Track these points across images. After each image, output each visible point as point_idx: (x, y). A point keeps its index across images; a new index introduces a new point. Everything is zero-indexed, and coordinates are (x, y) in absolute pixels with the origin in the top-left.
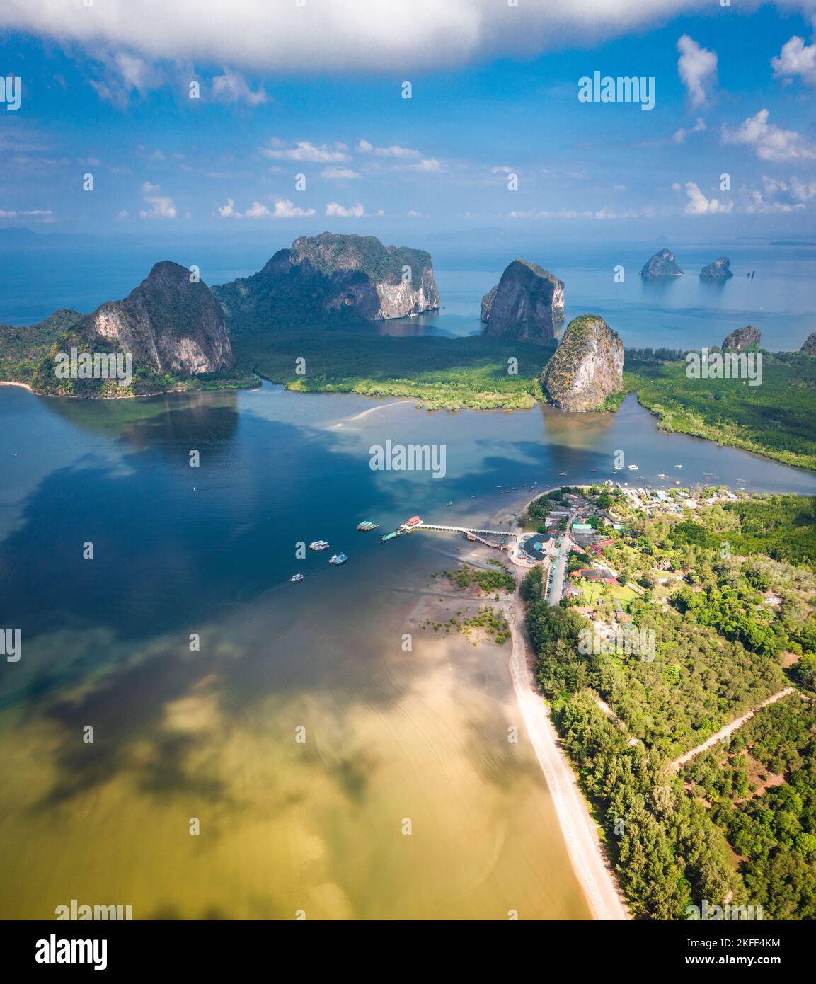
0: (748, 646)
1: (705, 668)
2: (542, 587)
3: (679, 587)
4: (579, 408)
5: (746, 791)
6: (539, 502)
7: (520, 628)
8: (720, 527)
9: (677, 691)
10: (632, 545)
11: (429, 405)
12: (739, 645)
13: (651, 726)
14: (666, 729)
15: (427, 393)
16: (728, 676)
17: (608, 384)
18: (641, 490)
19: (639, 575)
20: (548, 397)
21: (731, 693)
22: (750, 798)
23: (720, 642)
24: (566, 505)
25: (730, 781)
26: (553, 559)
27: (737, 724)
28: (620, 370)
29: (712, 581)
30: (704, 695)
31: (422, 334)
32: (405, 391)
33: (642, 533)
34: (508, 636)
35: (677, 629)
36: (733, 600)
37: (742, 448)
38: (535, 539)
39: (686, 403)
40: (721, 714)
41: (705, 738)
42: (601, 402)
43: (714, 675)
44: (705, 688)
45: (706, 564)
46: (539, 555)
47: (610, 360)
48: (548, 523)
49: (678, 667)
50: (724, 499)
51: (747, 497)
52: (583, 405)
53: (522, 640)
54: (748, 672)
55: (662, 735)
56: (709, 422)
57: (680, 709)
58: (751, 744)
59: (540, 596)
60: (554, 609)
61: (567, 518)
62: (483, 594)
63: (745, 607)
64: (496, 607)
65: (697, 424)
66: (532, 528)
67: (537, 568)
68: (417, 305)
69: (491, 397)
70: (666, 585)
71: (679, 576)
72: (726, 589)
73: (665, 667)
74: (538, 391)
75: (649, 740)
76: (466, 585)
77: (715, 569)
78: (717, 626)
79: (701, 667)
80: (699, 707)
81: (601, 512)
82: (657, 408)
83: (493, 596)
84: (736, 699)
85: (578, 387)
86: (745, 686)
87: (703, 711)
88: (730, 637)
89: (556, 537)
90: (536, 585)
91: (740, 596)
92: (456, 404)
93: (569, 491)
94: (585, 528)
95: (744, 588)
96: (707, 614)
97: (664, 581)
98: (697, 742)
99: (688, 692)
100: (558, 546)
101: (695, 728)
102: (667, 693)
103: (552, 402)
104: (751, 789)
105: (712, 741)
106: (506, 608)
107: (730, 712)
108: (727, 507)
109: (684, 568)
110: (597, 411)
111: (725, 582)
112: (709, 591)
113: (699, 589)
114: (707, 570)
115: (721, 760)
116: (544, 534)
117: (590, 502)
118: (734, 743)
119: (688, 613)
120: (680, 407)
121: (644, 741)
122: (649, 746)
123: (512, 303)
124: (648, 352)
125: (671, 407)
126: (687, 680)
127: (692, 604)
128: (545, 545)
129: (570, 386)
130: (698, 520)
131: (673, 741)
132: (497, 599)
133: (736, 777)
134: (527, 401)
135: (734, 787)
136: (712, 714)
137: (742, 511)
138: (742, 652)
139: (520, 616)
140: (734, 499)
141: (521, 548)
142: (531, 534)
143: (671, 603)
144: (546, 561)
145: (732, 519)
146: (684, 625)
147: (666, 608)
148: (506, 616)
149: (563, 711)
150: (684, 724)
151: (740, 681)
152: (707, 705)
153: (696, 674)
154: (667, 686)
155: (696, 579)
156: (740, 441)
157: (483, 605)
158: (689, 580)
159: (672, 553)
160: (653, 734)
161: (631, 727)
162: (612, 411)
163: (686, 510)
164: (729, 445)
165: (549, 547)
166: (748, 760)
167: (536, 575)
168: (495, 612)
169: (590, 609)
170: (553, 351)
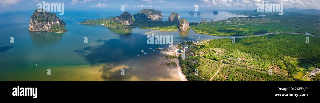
0: (216, 60)
1: (211, 65)
2: (182, 57)
3: (204, 54)
4: (184, 31)
5: (223, 79)
6: (179, 44)
7: (178, 64)
8: (207, 45)
9: (208, 69)
10: (195, 49)
11: (161, 31)
12: (215, 60)
13: (205, 75)
14: (208, 75)
15: (161, 29)
16: (215, 65)
17: (188, 27)
18: (195, 41)
19: (197, 54)
20: (179, 29)
21: (216, 67)
22: (224, 80)
23: (212, 61)
24: (184, 45)
25: (220, 79)
26: (183, 53)
27: (218, 71)
28: (189, 25)
29: (208, 52)
30: (212, 69)
31: (160, 21)
32: (158, 29)
33: (196, 47)
34: (176, 65)
35: (205, 60)
36: (212, 55)
37: (207, 34)
38: (180, 50)
39: (199, 29)
40: (216, 70)
41: (215, 74)
42: (187, 30)
43: (213, 65)
44: (212, 68)
45: (207, 50)
46: (181, 52)
47: (187, 24)
48: (181, 47)
49: (207, 66)
50: (207, 41)
51: (210, 41)
52: (184, 30)
53: (179, 66)
54: (217, 64)
55: (208, 76)
56: (202, 31)
57: (209, 71)
58: (221, 73)
59: (182, 59)
60: (184, 60)
61: (184, 46)
62: (171, 59)
63: (214, 55)
64: (174, 61)
65: (201, 32)
66: (179, 48)
67: (180, 54)
68: (159, 18)
69: (171, 30)
70: (202, 54)
71: (203, 53)
72: (210, 53)
73: (205, 66)
74: (178, 28)
75: (206, 77)
76: (168, 58)
77: (208, 51)
78: (211, 59)
79: (210, 65)
80: (212, 70)
81: (189, 45)
82: (195, 30)
83: (173, 59)
84: (217, 68)
85: (183, 28)
86: (218, 66)
87: (213, 71)
88: (213, 60)
89: (183, 49)
90: (181, 57)
91: (213, 54)
92: (165, 31)
93: (184, 42)
94: (187, 48)
95: (213, 53)
96: (209, 57)
97: (201, 54)
98: (213, 75)
99: (209, 69)
100: (183, 51)
101: (212, 73)
102: (206, 70)
103: (180, 30)
104: (224, 79)
105: (216, 74)
106: (176, 61)
107: (217, 70)
108: (207, 42)
109: (204, 52)
110: (187, 31)
111: (210, 52)
112: (208, 54)
113: (207, 54)
114: (207, 51)
115: (218, 76)
116: (181, 49)
117: (187, 44)
118: (219, 74)
119: (206, 58)
120: (198, 30)
121: (205, 77)
122: (206, 78)
123: (173, 17)
124: (192, 23)
125: (197, 30)
126: (209, 67)
127: (206, 56)
128: (181, 51)
129: (182, 28)
130: (204, 44)
131: (210, 76)
132: (174, 60)
133: (221, 78)
134: (176, 30)
135: (221, 79)
136: (214, 71)
137: (210, 42)
138: (215, 61)
139: (178, 62)
140: (208, 41)
141: (177, 51)
142: (179, 49)
143: (203, 57)
144: (182, 53)
145: (208, 44)
146: (206, 59)
147: (202, 58)
148: (176, 62)
149: (188, 76)
150: (210, 73)
151: (217, 65)
152: (213, 70)
153: (210, 66)
154: (206, 69)
155: (206, 53)
156: (207, 33)
157: (171, 61)
158: (205, 53)
159: (201, 50)
160: (206, 76)
161: (202, 76)
162: (189, 31)
163: (202, 43)
164: (205, 34)
165: (182, 51)
166: (222, 75)
167: (180, 56)
168: (174, 62)
169: (190, 60)
170: (179, 23)
